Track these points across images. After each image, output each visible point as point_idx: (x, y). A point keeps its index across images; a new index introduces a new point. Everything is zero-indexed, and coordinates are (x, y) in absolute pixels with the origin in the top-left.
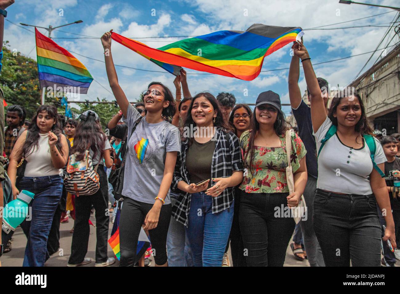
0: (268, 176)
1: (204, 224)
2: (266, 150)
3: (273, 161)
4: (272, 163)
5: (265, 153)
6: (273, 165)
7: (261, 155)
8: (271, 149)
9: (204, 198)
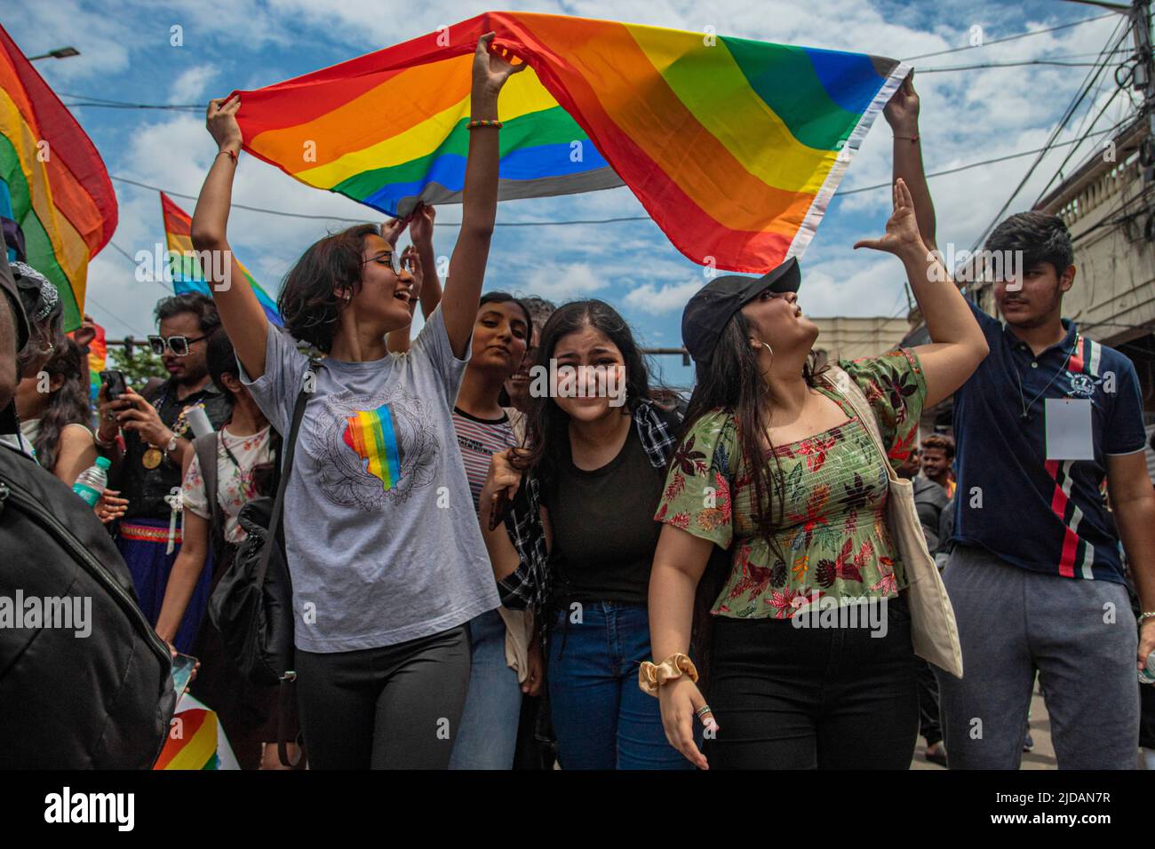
0: (849, 544)
1: (619, 706)
2: (820, 444)
3: (858, 471)
4: (858, 479)
5: (822, 458)
6: (864, 487)
7: (816, 469)
8: (831, 434)
9: (614, 627)
